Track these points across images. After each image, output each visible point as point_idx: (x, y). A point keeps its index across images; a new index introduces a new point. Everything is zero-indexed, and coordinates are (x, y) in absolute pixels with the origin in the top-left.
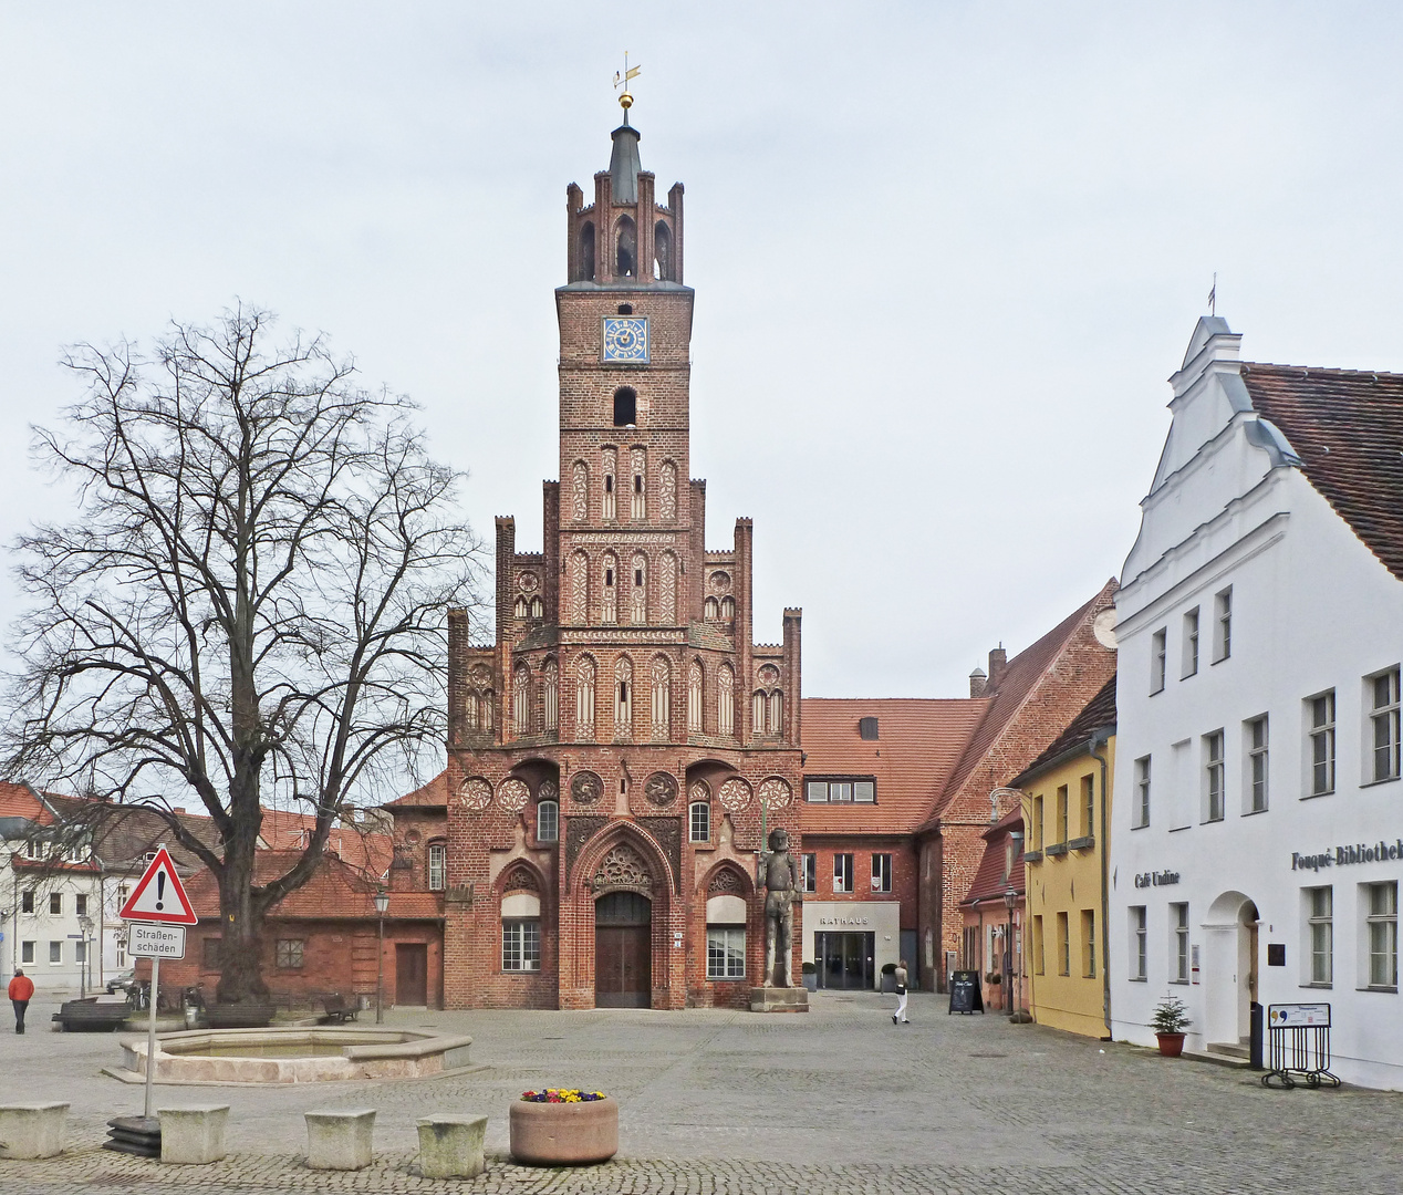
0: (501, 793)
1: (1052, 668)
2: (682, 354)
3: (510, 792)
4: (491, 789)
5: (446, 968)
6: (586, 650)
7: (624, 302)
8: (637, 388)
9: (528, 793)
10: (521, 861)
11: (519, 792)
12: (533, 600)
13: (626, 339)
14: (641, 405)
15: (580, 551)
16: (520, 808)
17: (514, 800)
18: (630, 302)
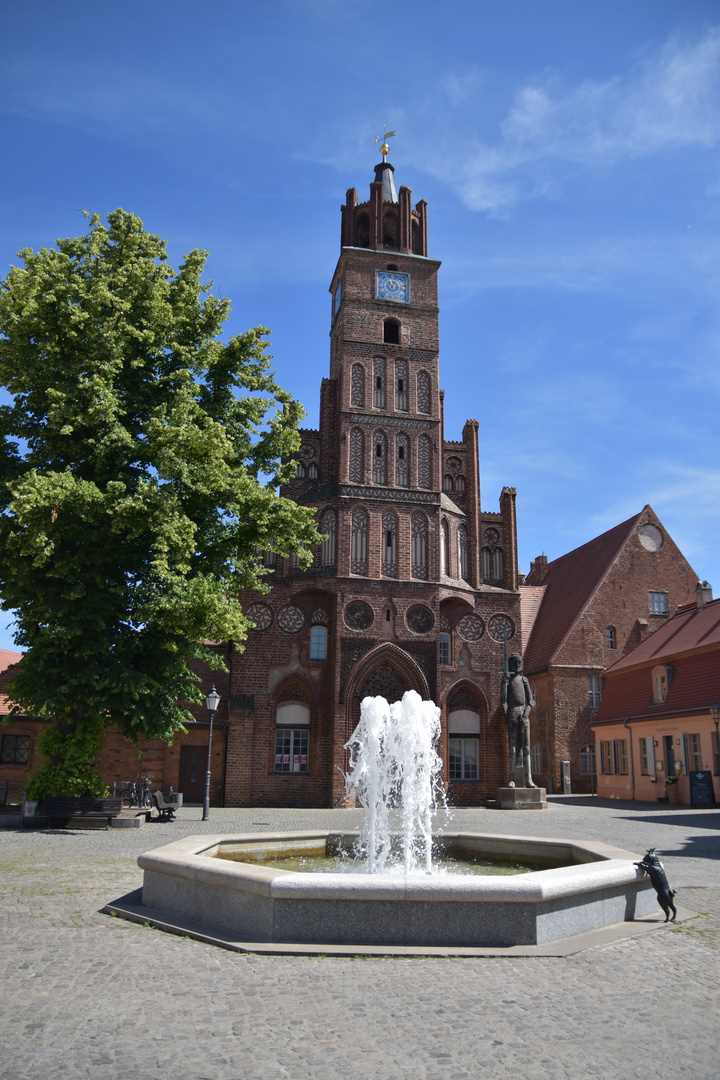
0: (280, 617)
1: (616, 561)
2: (433, 301)
3: (287, 617)
4: (272, 613)
5: (229, 769)
6: (361, 504)
7: (392, 263)
8: (401, 320)
9: (303, 618)
10: (295, 675)
11: (295, 617)
12: (310, 466)
13: (393, 288)
14: (404, 331)
15: (357, 428)
16: (295, 630)
17: (291, 624)
18: (396, 263)
